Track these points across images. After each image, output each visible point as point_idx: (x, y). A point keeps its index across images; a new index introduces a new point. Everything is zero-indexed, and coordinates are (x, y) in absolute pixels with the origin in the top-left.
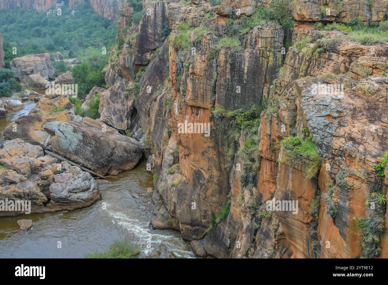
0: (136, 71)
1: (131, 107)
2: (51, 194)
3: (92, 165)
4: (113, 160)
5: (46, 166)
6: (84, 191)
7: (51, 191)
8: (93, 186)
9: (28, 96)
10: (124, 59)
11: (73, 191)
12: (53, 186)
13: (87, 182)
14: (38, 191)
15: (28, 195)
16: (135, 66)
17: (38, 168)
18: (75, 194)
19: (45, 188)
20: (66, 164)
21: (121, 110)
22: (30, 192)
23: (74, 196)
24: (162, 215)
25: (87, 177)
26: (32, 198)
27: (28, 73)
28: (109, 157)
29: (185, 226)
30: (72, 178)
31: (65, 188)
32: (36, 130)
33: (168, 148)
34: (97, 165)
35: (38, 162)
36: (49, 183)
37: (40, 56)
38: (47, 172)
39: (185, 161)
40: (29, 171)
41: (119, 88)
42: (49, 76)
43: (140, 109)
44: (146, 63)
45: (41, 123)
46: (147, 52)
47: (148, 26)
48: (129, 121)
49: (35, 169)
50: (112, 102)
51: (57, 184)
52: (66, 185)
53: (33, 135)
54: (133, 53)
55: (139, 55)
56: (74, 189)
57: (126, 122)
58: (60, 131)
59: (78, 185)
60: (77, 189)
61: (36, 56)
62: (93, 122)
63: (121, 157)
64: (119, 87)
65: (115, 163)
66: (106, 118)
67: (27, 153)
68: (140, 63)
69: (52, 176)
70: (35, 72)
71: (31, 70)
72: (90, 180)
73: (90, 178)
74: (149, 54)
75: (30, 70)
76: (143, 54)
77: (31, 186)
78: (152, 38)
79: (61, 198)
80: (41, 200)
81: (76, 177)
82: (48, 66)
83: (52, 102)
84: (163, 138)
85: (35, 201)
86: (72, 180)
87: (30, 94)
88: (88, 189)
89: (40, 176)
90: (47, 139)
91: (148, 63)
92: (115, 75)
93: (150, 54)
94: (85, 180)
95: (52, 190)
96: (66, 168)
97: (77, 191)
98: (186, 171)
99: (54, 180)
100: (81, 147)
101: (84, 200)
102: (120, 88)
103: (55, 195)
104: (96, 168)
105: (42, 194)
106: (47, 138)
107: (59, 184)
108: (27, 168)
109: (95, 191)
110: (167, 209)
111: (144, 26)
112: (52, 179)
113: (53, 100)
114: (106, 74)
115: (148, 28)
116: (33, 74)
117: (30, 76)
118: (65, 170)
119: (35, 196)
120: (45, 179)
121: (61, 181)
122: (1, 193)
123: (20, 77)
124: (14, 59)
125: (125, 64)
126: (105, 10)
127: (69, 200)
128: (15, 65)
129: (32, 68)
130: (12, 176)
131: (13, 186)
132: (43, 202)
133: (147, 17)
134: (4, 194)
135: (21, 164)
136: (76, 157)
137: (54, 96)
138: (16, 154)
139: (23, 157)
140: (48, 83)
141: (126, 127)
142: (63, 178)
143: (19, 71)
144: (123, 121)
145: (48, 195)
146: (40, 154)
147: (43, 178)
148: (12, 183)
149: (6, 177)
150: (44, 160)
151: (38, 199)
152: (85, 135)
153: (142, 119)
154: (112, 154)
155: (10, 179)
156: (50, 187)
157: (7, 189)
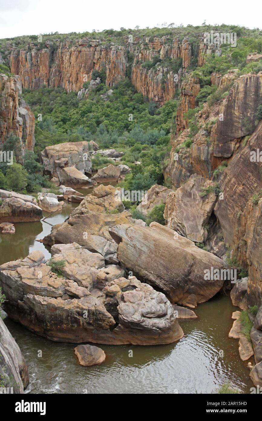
0: (215, 167)
1: (209, 213)
2: (120, 316)
3: (164, 284)
4: (190, 280)
5: (111, 279)
6: (160, 316)
7: (120, 312)
8: (169, 312)
9: (63, 194)
10: (199, 149)
11: (146, 316)
12: (122, 306)
13: (163, 305)
14: (103, 309)
15: (93, 314)
16: (213, 159)
17: (102, 282)
18: (148, 319)
19: (112, 307)
20: (133, 280)
21: (196, 216)
22: (96, 310)
23: (149, 323)
25: (162, 299)
26: (98, 319)
27: (61, 165)
28: (186, 276)
30: (145, 298)
31: (138, 310)
32: (92, 234)
34: (171, 286)
35: (101, 273)
36: (116, 302)
37: (76, 145)
38: (114, 287)
40: (91, 284)
41: (193, 187)
42: (85, 170)
43: (225, 217)
44: (230, 155)
45: (99, 226)
46: (231, 141)
47: (234, 107)
48: (206, 232)
49: (97, 283)
50: (185, 205)
51: (127, 303)
52: (139, 307)
53: (90, 241)
54: (212, 142)
55: (220, 145)
56: (148, 313)
57: (202, 232)
58: (129, 238)
59: (153, 308)
60: (152, 313)
61: (72, 144)
62: (162, 229)
63: (200, 278)
64: (194, 185)
65: (192, 285)
66: (176, 226)
67: (87, 261)
68: (220, 155)
69: (120, 293)
70: (70, 164)
71: (66, 162)
72: (165, 303)
73: (165, 301)
74: (233, 143)
75: (64, 161)
76: (225, 143)
77: (97, 303)
78: (239, 122)
79: (132, 323)
80: (108, 322)
81: (149, 299)
83: (101, 202)
85: (100, 323)
86: (144, 301)
87: (67, 192)
88: (164, 315)
89: (105, 292)
91: (232, 156)
92: (181, 171)
93: (236, 144)
94: (160, 303)
95: (121, 310)
96: (137, 285)
97: (151, 315)
99: (123, 298)
100: (152, 260)
101: (160, 329)
102: (195, 187)
103: (125, 318)
104: (169, 289)
105: (109, 315)
106: (105, 246)
107: (130, 304)
108: (89, 280)
109: (172, 319)
111: (229, 108)
112: (120, 297)
113: (101, 199)
114: (167, 170)
115: (234, 109)
116: (68, 166)
117: (65, 169)
118: (134, 287)
119: (101, 316)
120: (111, 297)
121: (131, 301)
122: (63, 308)
123: (52, 170)
124: (47, 148)
125: (200, 156)
126: (151, 88)
127: (142, 326)
128: (47, 155)
129: (66, 159)
130: (74, 287)
131: (75, 301)
132: (110, 326)
133: (233, 95)
134: (66, 310)
135: (82, 275)
136: (146, 272)
137: (104, 194)
138: (75, 262)
139: (83, 266)
140: (86, 178)
141: (203, 239)
142: (133, 296)
143: (51, 163)
144: (198, 231)
145: (116, 318)
146: (101, 264)
147: (109, 295)
148: (74, 296)
149: (67, 288)
150: (109, 272)
151: (104, 321)
152: (157, 244)
153: (226, 229)
154: (189, 273)
155: (71, 292)
156: (118, 307)
157: (69, 303)
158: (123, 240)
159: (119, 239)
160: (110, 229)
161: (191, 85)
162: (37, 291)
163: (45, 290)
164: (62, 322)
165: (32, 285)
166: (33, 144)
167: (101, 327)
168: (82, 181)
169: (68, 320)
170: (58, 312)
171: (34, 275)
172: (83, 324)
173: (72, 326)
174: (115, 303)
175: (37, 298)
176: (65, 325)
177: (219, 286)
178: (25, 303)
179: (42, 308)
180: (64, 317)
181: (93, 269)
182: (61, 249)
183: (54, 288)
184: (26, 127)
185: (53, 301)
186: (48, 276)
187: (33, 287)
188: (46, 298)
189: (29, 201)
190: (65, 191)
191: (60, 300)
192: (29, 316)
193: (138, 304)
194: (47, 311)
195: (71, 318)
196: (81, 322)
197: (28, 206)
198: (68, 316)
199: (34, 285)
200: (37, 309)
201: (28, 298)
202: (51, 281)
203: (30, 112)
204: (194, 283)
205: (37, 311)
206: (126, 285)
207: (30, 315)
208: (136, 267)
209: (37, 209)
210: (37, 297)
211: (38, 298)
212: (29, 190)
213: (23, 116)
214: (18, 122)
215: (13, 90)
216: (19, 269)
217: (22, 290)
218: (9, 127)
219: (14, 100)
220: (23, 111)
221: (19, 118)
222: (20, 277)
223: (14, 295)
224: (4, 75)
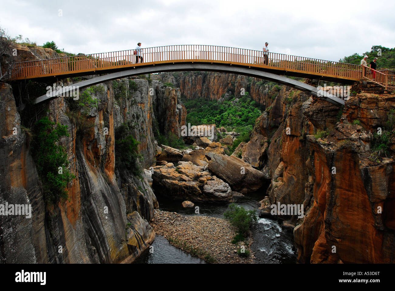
1: (263, 153)
2: (204, 190)
3: (230, 181)
4: (245, 181)
5: (203, 176)
6: (223, 192)
7: (204, 188)
8: (229, 191)
10: (263, 122)
12: (206, 186)
13: (226, 188)
14: (196, 187)
15: (192, 188)
16: (270, 127)
17: (199, 177)
18: (217, 192)
19: (201, 187)
20: (215, 177)
21: (256, 154)
22: (193, 186)
23: (217, 194)
25: (226, 186)
26: (194, 190)
28: (243, 179)
31: (213, 188)
32: (200, 160)
33: (278, 168)
34: (234, 183)
35: (199, 174)
39: (285, 172)
40: (193, 178)
42: (213, 140)
46: (279, 117)
48: (261, 163)
49: (197, 177)
51: (208, 185)
53: (198, 162)
54: (270, 118)
55: (274, 120)
56: (217, 190)
58: (214, 158)
59: (220, 188)
62: (236, 158)
63: (250, 180)
66: (245, 159)
68: (273, 125)
69: (206, 181)
72: (228, 188)
76: (276, 118)
77: (194, 184)
79: (209, 193)
80: (198, 192)
81: (220, 184)
83: (213, 150)
86: (217, 185)
87: (199, 149)
88: (225, 192)
89: (199, 181)
91: (280, 125)
95: (205, 188)
97: (219, 191)
98: (285, 178)
99: (207, 183)
100: (225, 169)
101: (222, 197)
102: (257, 140)
103: (206, 191)
105: (199, 189)
106: (206, 165)
107: (210, 186)
108: (193, 176)
109: (230, 194)
111: (278, 100)
117: (201, 138)
118: (214, 180)
120: (202, 182)
121: (210, 184)
122: (177, 185)
125: (263, 126)
127: (214, 195)
130: (184, 177)
131: (184, 182)
132: (199, 194)
133: (281, 94)
134: (179, 185)
135: (190, 173)
136: (222, 175)
137: (215, 146)
138: (187, 168)
139: (191, 170)
141: (258, 165)
142: (212, 183)
144: (257, 162)
145: (202, 191)
146: (200, 171)
149: (181, 177)
150: (203, 173)
151: (196, 192)
152: (229, 162)
155: (183, 179)
157: (181, 183)
158: (211, 158)
159: (209, 158)
160: (206, 154)
162: (167, 178)
163: (171, 177)
164: (177, 191)
165: (166, 175)
167: (195, 195)
170: (175, 186)
171: (167, 171)
172: (187, 192)
174: (203, 185)
176: (178, 193)
177: (260, 185)
178: (162, 183)
179: (169, 184)
180: (178, 189)
182: (182, 163)
183: (175, 177)
184: (181, 115)
185: (174, 181)
188: (171, 180)
189: (177, 151)
191: (177, 181)
192: (164, 190)
193: (214, 186)
194: (171, 186)
195: (181, 189)
197: (176, 153)
198: (180, 188)
200: (167, 185)
201: (163, 181)
202: (174, 174)
203: (184, 108)
204: (247, 183)
205: (167, 187)
206: (210, 178)
207: (164, 188)
208: (217, 172)
209: (180, 155)
211: (168, 181)
213: (179, 109)
214: (176, 112)
215: (174, 95)
216: (161, 169)
217: (161, 177)
218: (171, 115)
219: (175, 101)
220: (180, 106)
221: (177, 110)
222: (161, 172)
223: (158, 180)
224: (170, 87)
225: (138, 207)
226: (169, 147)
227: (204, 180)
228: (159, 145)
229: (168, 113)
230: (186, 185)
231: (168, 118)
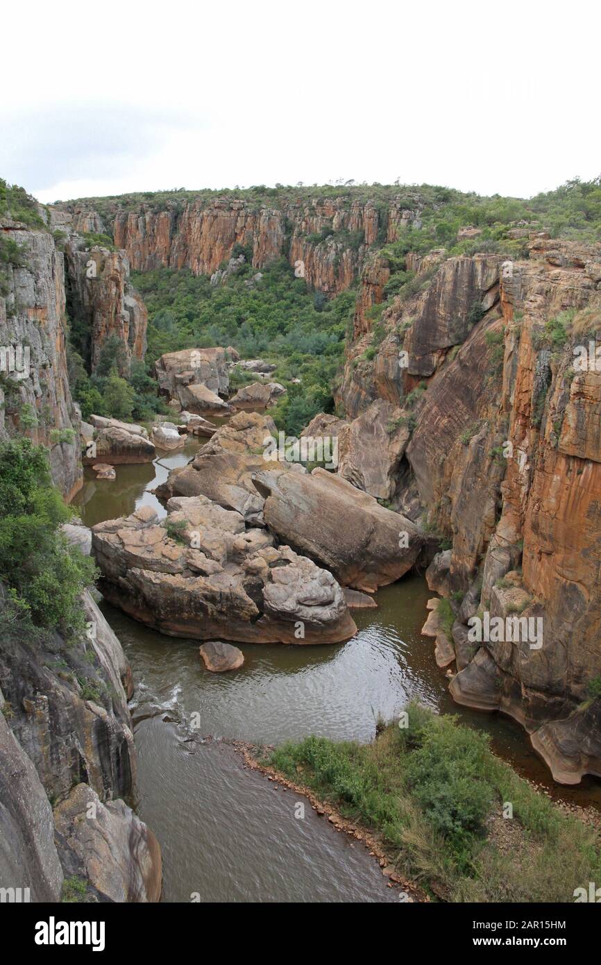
0: (409, 389)
1: (399, 456)
2: (266, 603)
3: (331, 558)
4: (369, 553)
5: (254, 550)
6: (324, 604)
7: (266, 596)
8: (338, 598)
9: (186, 423)
10: (386, 363)
11: (304, 603)
12: (269, 588)
13: (328, 588)
14: (241, 592)
15: (227, 599)
16: (406, 377)
17: (240, 554)
18: (307, 608)
19: (255, 590)
20: (288, 552)
21: (380, 460)
22: (231, 593)
23: (308, 613)
24: (481, 668)
25: (327, 579)
26: (234, 606)
27: (185, 382)
28: (363, 547)
29: (532, 694)
30: (302, 577)
31: (291, 594)
32: (228, 484)
33: (496, 537)
34: (341, 561)
35: (240, 540)
36: (260, 582)
37: (206, 352)
38: (258, 562)
39: (539, 565)
40: (224, 556)
41: (376, 417)
42: (219, 389)
43: (421, 462)
44: (430, 373)
45: (238, 472)
46: (433, 352)
47: (439, 304)
48: (394, 484)
49: (234, 554)
50: (364, 444)
51: (276, 585)
52: (293, 590)
53: (224, 493)
55: (417, 358)
56: (306, 599)
57: (388, 483)
58: (282, 491)
59: (314, 591)
60: (312, 600)
61: (202, 352)
62: (331, 478)
63: (384, 549)
64: (377, 415)
65: (372, 560)
66: (350, 474)
67: (219, 523)
68: (416, 372)
69: (267, 570)
70: (197, 381)
71: (191, 378)
72: (332, 585)
73: (332, 582)
74: (436, 356)
75: (189, 376)
76: (424, 355)
77: (231, 582)
78: (445, 326)
79: (283, 613)
80: (248, 611)
81: (309, 578)
82: (220, 371)
83: (242, 436)
84: (483, 517)
85: (237, 611)
86: (301, 582)
87: (193, 421)
88: (327, 603)
89: (245, 568)
90: (247, 504)
91: (434, 374)
92: (360, 394)
93: (439, 358)
94: (324, 585)
95: (267, 594)
96: (291, 559)
97: (311, 603)
98: (540, 585)
99: (270, 578)
100: (314, 523)
101: (323, 622)
102: (379, 418)
103: (274, 606)
104: (338, 566)
105: (250, 601)
106: (246, 501)
107: (282, 587)
108: (221, 549)
109: (342, 608)
110: (491, 657)
111: (431, 303)
112: (266, 575)
113: (242, 432)
114: (339, 392)
115: (439, 306)
116: (193, 384)
117: (190, 387)
118: (287, 561)
119: (238, 602)
120: (254, 575)
121: (283, 581)
122: (183, 589)
123: (170, 389)
124: (163, 356)
125: (387, 374)
126: (318, 273)
127: (299, 618)
128: (164, 367)
129: (192, 373)
130: (200, 561)
131: (201, 579)
132: (251, 616)
133: (438, 286)
134: (188, 592)
135: (211, 542)
136: (306, 540)
137: (246, 425)
138: (201, 523)
139: (213, 530)
140: (220, 401)
141: (388, 494)
142: (286, 575)
143: (170, 378)
144: (382, 482)
145: (260, 604)
146: (239, 527)
147: (251, 572)
148: (199, 573)
149: (190, 561)
150: (251, 539)
151: (243, 608)
152: (322, 501)
153: (422, 480)
154: (368, 543)
155: (196, 567)
156: (263, 590)
157: (193, 583)
158: (273, 492)
159: (266, 492)
160: (254, 477)
161: (377, 270)
162: (146, 564)
163: (158, 562)
164: (181, 610)
165: (139, 555)
166: (144, 349)
167: (238, 617)
168: (214, 406)
169: (190, 606)
170: (176, 595)
171: (142, 541)
172: (212, 612)
173: (196, 615)
174: (259, 584)
175: (146, 575)
176: (186, 614)
177: (410, 562)
178: (129, 580)
179: (153, 589)
180: (185, 602)
181: (228, 534)
182: (181, 503)
183: (170, 560)
184: (134, 325)
185: (170, 579)
186: (162, 544)
187: (141, 558)
188: (159, 575)
189: (136, 433)
190: (189, 420)
191: (179, 578)
192: (135, 600)
193: (293, 587)
194: (160, 592)
195: (195, 604)
196: (210, 611)
197: (135, 440)
198: (191, 601)
199: (143, 556)
200: (146, 590)
201: (133, 573)
202: (167, 550)
203: (140, 304)
204: (373, 558)
205: (147, 594)
206: (276, 558)
207: (136, 598)
208: (291, 532)
209: (147, 445)
210: (145, 573)
211: (148, 574)
212: (137, 417)
213: (130, 309)
214: (123, 317)
215: (116, 270)
216: (120, 532)
217: (124, 561)
218: (110, 325)
219: (117, 285)
220: (131, 301)
221: (124, 312)
222: (123, 543)
223: (114, 568)
224: (104, 249)
225: (91, 764)
226: (114, 422)
227: (259, 565)
228: (86, 417)
229: (101, 320)
230: (211, 591)
231: (99, 332)
